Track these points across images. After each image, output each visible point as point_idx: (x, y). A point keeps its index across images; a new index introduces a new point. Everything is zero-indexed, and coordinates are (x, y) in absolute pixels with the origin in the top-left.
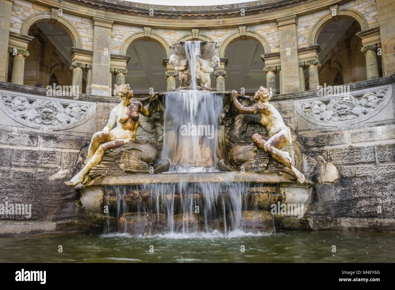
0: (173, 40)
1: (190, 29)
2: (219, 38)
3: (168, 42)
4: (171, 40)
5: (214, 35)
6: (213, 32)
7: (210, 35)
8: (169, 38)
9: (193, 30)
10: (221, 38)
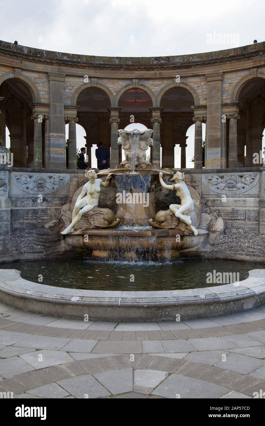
0: (116, 89)
1: (131, 79)
2: (156, 88)
3: (112, 91)
4: (114, 89)
5: (152, 85)
6: (151, 82)
7: (148, 84)
8: (112, 87)
9: (133, 80)
10: (158, 88)
